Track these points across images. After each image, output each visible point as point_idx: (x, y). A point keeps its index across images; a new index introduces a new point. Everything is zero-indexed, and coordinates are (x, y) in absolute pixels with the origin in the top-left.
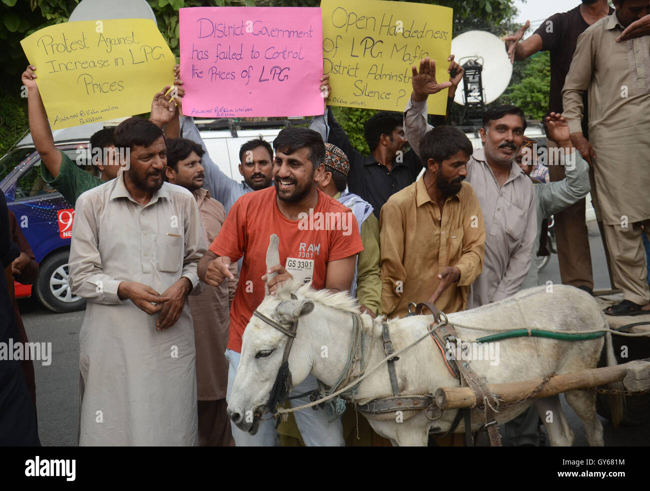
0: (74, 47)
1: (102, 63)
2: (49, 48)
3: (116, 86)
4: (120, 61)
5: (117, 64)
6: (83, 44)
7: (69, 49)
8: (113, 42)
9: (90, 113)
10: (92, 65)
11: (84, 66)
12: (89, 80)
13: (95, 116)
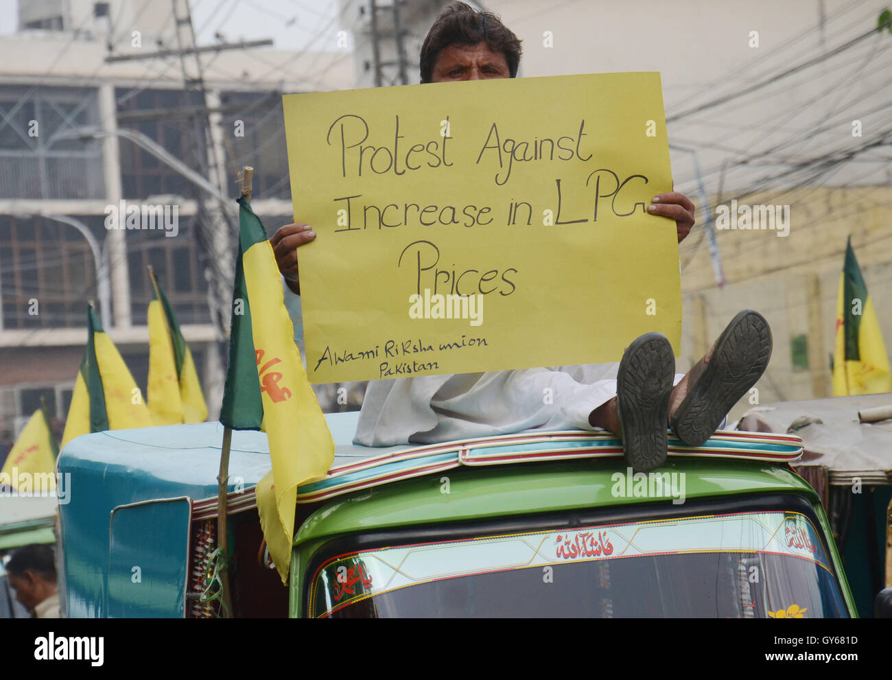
0: (414, 160)
1: (475, 214)
2: (352, 157)
3: (498, 282)
4: (522, 212)
5: (512, 220)
6: (439, 153)
7: (401, 166)
8: (519, 153)
9: (411, 349)
10: (447, 216)
11: (427, 218)
12: (429, 257)
13: (422, 358)
